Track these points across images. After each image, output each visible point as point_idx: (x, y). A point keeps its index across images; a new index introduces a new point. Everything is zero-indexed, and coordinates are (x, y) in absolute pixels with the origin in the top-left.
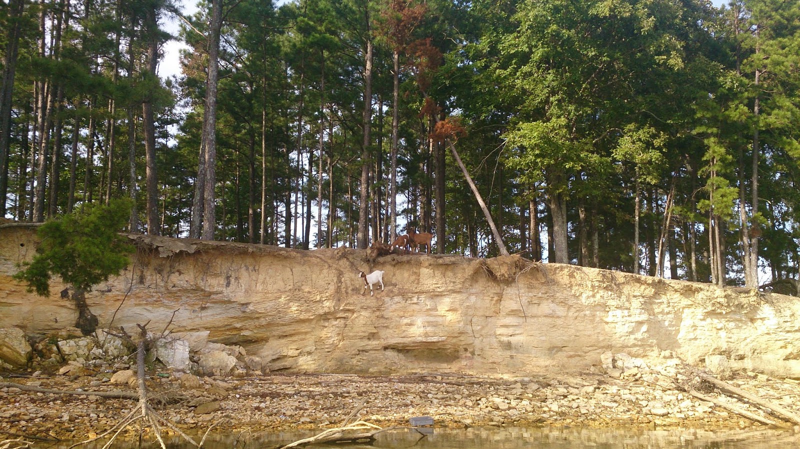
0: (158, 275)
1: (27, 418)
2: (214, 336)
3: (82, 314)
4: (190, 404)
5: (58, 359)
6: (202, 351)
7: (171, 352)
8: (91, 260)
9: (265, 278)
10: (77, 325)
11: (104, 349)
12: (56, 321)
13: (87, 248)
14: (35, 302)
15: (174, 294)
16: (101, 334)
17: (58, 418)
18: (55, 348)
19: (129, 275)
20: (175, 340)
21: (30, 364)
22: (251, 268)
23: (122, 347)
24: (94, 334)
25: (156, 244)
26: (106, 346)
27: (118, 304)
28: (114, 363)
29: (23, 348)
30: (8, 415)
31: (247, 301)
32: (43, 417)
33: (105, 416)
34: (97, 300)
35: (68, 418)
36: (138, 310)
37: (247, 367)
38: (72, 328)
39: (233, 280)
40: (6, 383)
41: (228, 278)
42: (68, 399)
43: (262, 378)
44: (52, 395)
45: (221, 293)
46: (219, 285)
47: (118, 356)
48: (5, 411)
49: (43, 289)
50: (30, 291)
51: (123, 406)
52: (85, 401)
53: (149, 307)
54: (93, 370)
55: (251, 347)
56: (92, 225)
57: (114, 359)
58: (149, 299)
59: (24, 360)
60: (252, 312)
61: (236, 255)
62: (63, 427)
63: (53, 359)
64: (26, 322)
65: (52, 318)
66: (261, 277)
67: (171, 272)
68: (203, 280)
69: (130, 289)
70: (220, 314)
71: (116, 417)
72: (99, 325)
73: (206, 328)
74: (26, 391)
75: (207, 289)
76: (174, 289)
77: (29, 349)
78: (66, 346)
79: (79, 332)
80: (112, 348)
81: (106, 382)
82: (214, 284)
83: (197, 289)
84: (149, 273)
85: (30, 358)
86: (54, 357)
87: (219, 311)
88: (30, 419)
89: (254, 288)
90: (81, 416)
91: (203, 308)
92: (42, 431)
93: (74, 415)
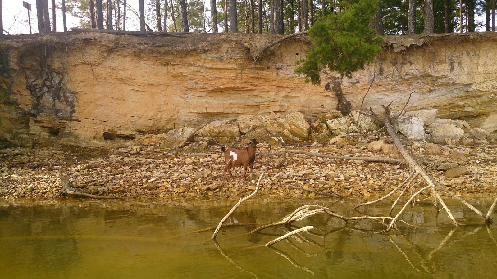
0: (394, 67)
1: (314, 177)
2: (440, 113)
3: (340, 101)
4: (439, 168)
5: (328, 133)
6: (432, 125)
7: (409, 126)
8: (352, 49)
9: (486, 61)
10: (338, 109)
11: (359, 125)
12: (323, 107)
13: (348, 40)
14: (309, 94)
15: (407, 81)
16: (355, 115)
17: (337, 177)
18: (325, 126)
19: (372, 69)
20: (411, 117)
21: (310, 137)
22: (472, 53)
23: (371, 123)
24: (350, 114)
25: (391, 42)
26: (359, 123)
27: (365, 92)
28: (367, 135)
29: (304, 126)
30: (301, 175)
31: (470, 82)
32: (325, 176)
33: (372, 177)
34: (350, 90)
35: (344, 178)
36: (379, 95)
37: (473, 137)
38: (334, 111)
39: (456, 65)
40: (297, 151)
41: (452, 63)
42: (340, 163)
43: (490, 146)
44: (328, 159)
45: (447, 76)
46: (444, 70)
47: (369, 130)
48: (298, 171)
49: (316, 80)
50: (307, 82)
51: (383, 168)
52: (353, 164)
53: (387, 93)
54: (353, 141)
55: (473, 121)
56: (349, 21)
57: (367, 132)
58: (388, 87)
59: (306, 135)
60: (475, 91)
61: (459, 43)
62: (342, 185)
63: (324, 133)
64: (304, 108)
65: (321, 105)
66: (482, 61)
67: (403, 64)
68: (430, 67)
69: (373, 80)
70: (445, 94)
71: (380, 178)
72: (352, 109)
73: (434, 107)
74: (310, 156)
75: (435, 75)
76: (406, 77)
77: (309, 127)
78: (333, 124)
79: (339, 114)
80: (364, 124)
81: (364, 149)
82: (441, 70)
83: (426, 75)
84: (386, 66)
85: (310, 133)
86: (325, 132)
87: (443, 92)
88: (316, 178)
89: (475, 70)
90: (353, 176)
91: (430, 91)
92: (326, 188)
93: (348, 176)
